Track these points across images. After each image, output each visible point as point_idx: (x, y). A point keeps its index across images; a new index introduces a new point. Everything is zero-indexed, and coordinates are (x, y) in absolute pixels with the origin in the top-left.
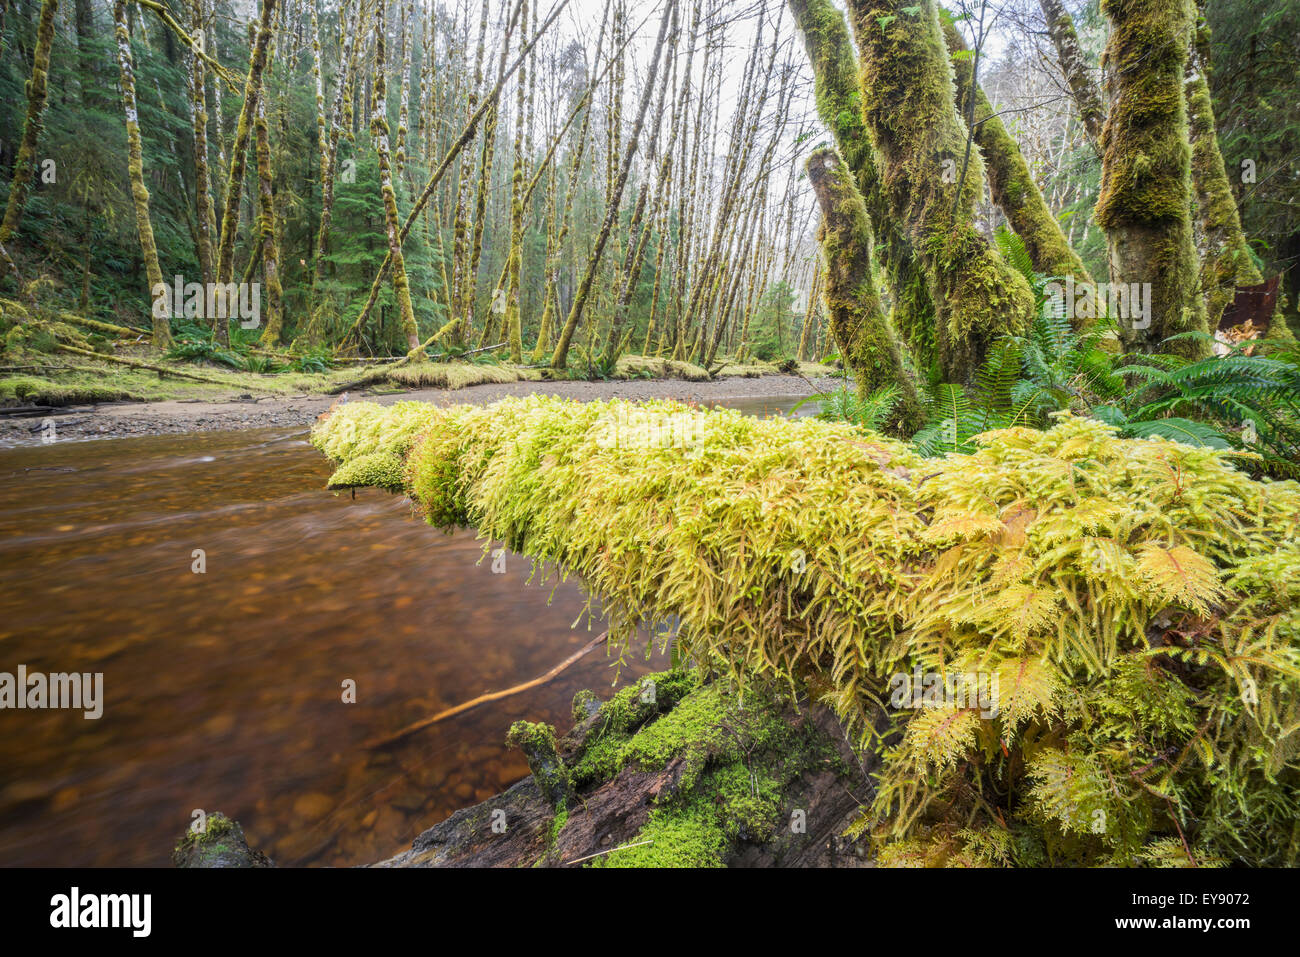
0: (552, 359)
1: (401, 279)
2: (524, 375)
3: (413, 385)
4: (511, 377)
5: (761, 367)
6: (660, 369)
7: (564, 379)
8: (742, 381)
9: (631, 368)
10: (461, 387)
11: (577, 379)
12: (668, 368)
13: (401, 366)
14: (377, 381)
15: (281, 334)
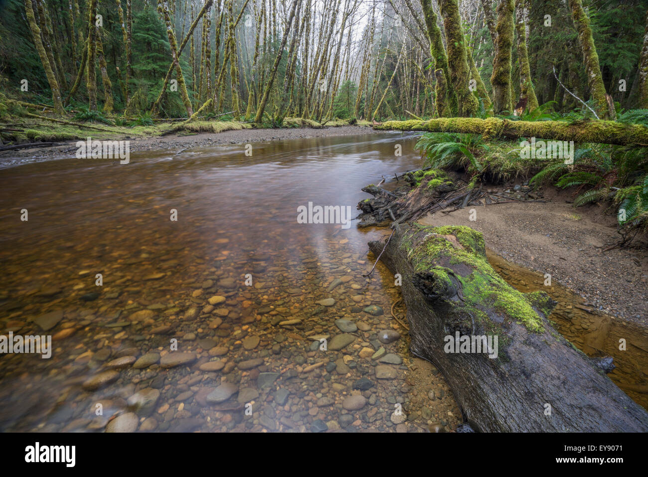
0: (255, 118)
1: (181, 79)
2: (244, 126)
3: (197, 131)
4: (239, 127)
5: (341, 122)
6: (300, 123)
7: (262, 128)
8: (334, 128)
9: (288, 123)
10: (220, 132)
11: (268, 128)
12: (304, 123)
13: (189, 122)
14: (179, 129)
15: (114, 107)
